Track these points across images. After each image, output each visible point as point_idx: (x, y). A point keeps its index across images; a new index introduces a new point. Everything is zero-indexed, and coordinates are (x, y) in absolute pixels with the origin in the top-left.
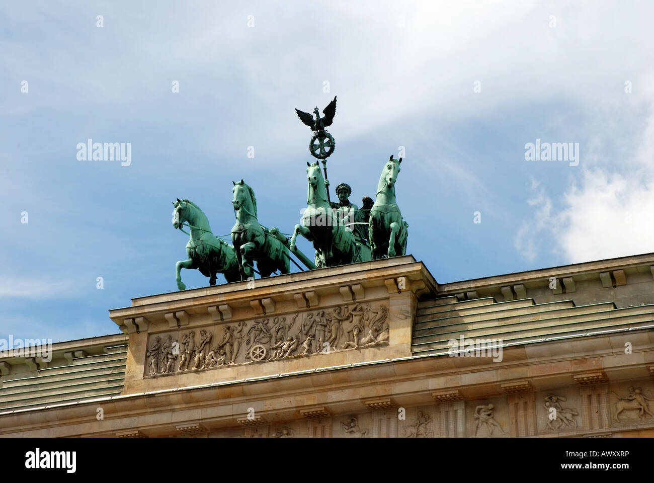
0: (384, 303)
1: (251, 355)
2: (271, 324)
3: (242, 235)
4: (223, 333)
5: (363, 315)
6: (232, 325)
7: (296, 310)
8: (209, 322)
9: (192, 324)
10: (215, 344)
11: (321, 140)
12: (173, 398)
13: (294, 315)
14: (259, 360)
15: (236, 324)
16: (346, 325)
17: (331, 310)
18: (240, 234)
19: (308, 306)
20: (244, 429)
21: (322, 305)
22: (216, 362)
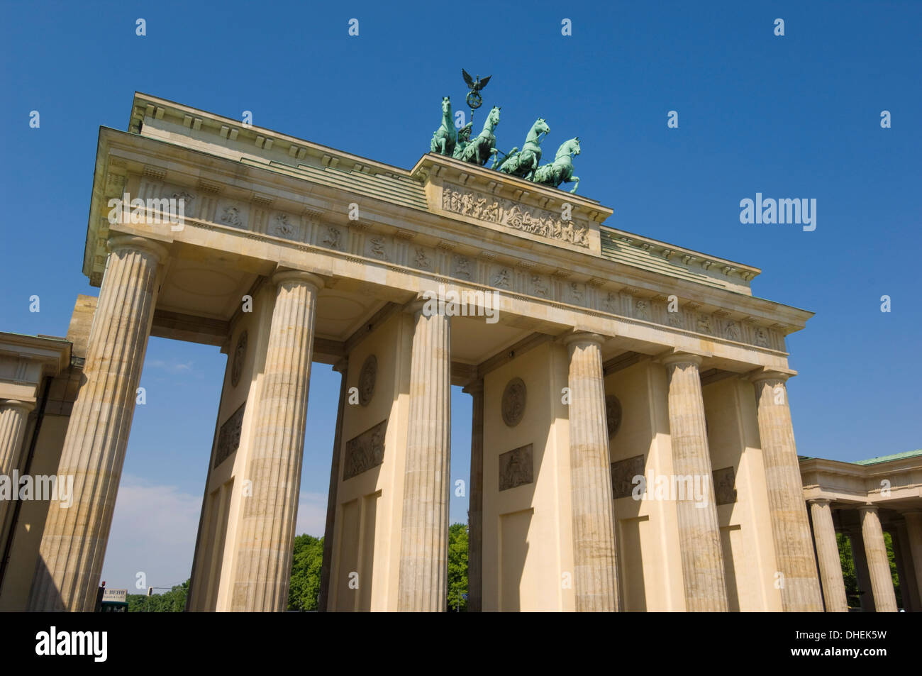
1: (512, 222)
2: (521, 208)
6: (497, 198)
7: (537, 205)
8: (484, 190)
9: (473, 187)
10: (488, 206)
12: (489, 234)
13: (534, 209)
14: (517, 227)
15: (500, 199)
17: (556, 215)
18: (488, 140)
19: (545, 207)
20: (513, 268)
21: (553, 210)
22: (490, 218)
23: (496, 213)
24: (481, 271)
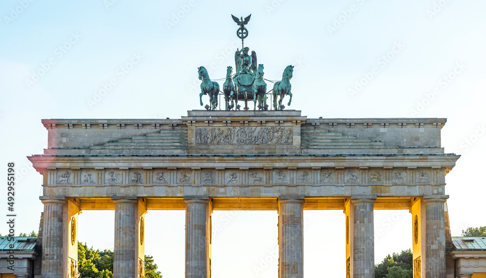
0: (290, 127)
1: (239, 141)
2: (246, 129)
3: (229, 88)
4: (227, 131)
5: (282, 132)
6: (230, 127)
8: (221, 125)
9: (214, 125)
10: (224, 135)
11: (242, 31)
13: (255, 127)
14: (242, 143)
15: (232, 128)
16: (276, 134)
17: (270, 127)
19: (261, 125)
21: (267, 125)
22: (225, 142)
23: (229, 138)
24: (218, 176)
